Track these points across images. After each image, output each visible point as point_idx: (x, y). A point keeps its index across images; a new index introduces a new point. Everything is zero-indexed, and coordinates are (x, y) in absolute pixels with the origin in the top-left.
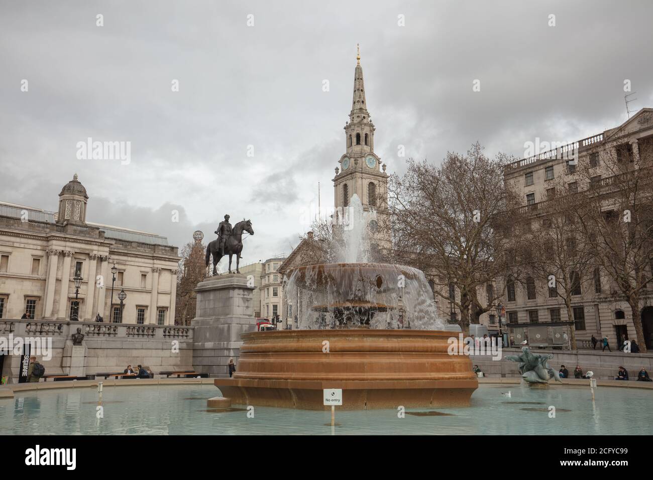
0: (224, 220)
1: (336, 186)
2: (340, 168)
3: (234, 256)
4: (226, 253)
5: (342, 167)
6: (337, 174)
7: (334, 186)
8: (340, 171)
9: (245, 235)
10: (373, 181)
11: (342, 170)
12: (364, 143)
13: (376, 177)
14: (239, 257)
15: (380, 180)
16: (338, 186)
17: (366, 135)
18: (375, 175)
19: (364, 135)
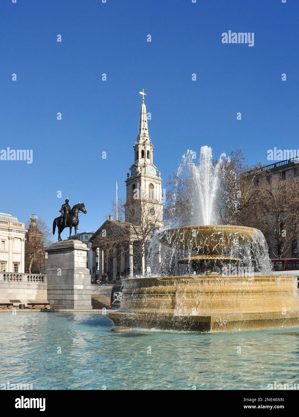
0: (65, 203)
1: (127, 185)
2: (130, 173)
3: (73, 228)
4: (68, 226)
5: (131, 173)
6: (128, 177)
7: (126, 185)
8: (130, 175)
9: (80, 214)
10: (152, 183)
11: (132, 175)
12: (146, 157)
13: (154, 180)
14: (76, 229)
15: (157, 182)
16: (129, 185)
17: (148, 151)
18: (154, 179)
19: (147, 152)
